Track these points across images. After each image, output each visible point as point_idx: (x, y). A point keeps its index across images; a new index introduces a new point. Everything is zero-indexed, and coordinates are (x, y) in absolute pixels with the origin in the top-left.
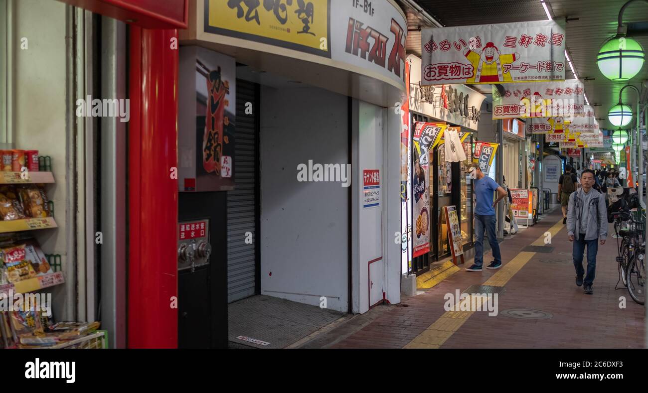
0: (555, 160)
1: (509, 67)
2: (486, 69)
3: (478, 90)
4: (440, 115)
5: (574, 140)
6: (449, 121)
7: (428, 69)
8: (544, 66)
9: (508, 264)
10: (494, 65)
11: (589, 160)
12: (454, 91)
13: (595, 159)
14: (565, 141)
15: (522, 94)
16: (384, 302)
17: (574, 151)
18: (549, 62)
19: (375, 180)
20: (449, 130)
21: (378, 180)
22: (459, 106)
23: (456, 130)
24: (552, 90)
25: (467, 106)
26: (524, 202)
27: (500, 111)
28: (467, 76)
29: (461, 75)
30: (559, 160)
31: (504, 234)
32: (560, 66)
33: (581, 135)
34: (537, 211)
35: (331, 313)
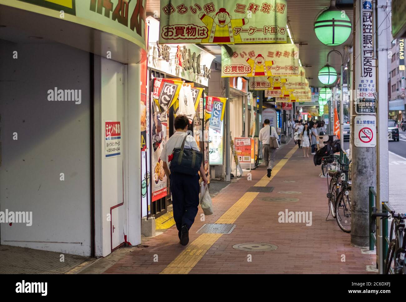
0: (272, 112)
1: (239, 30)
2: (219, 31)
3: (208, 51)
4: (175, 71)
5: (288, 96)
6: (184, 78)
7: (166, 29)
8: (269, 29)
9: (236, 203)
10: (226, 28)
11: (298, 112)
12: (188, 51)
13: (304, 111)
14: (281, 96)
15: (248, 56)
16: (126, 244)
17: (287, 105)
18: (273, 27)
19: (116, 131)
20: (184, 85)
21: (119, 131)
22: (193, 64)
23: (190, 86)
24: (273, 53)
25: (199, 64)
26: (247, 149)
27: (228, 70)
28: (201, 37)
29: (197, 36)
30: (275, 112)
31: (231, 177)
32: (282, 30)
33: (294, 91)
34: (258, 156)
35: (74, 258)
